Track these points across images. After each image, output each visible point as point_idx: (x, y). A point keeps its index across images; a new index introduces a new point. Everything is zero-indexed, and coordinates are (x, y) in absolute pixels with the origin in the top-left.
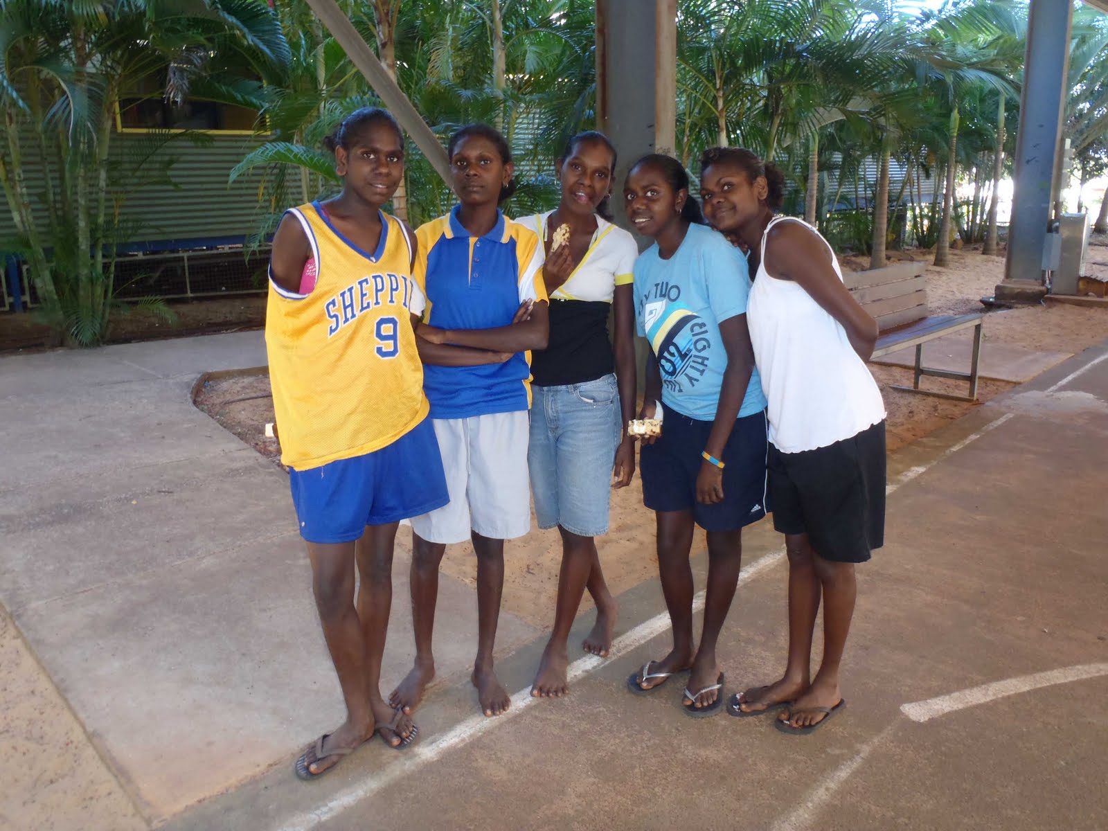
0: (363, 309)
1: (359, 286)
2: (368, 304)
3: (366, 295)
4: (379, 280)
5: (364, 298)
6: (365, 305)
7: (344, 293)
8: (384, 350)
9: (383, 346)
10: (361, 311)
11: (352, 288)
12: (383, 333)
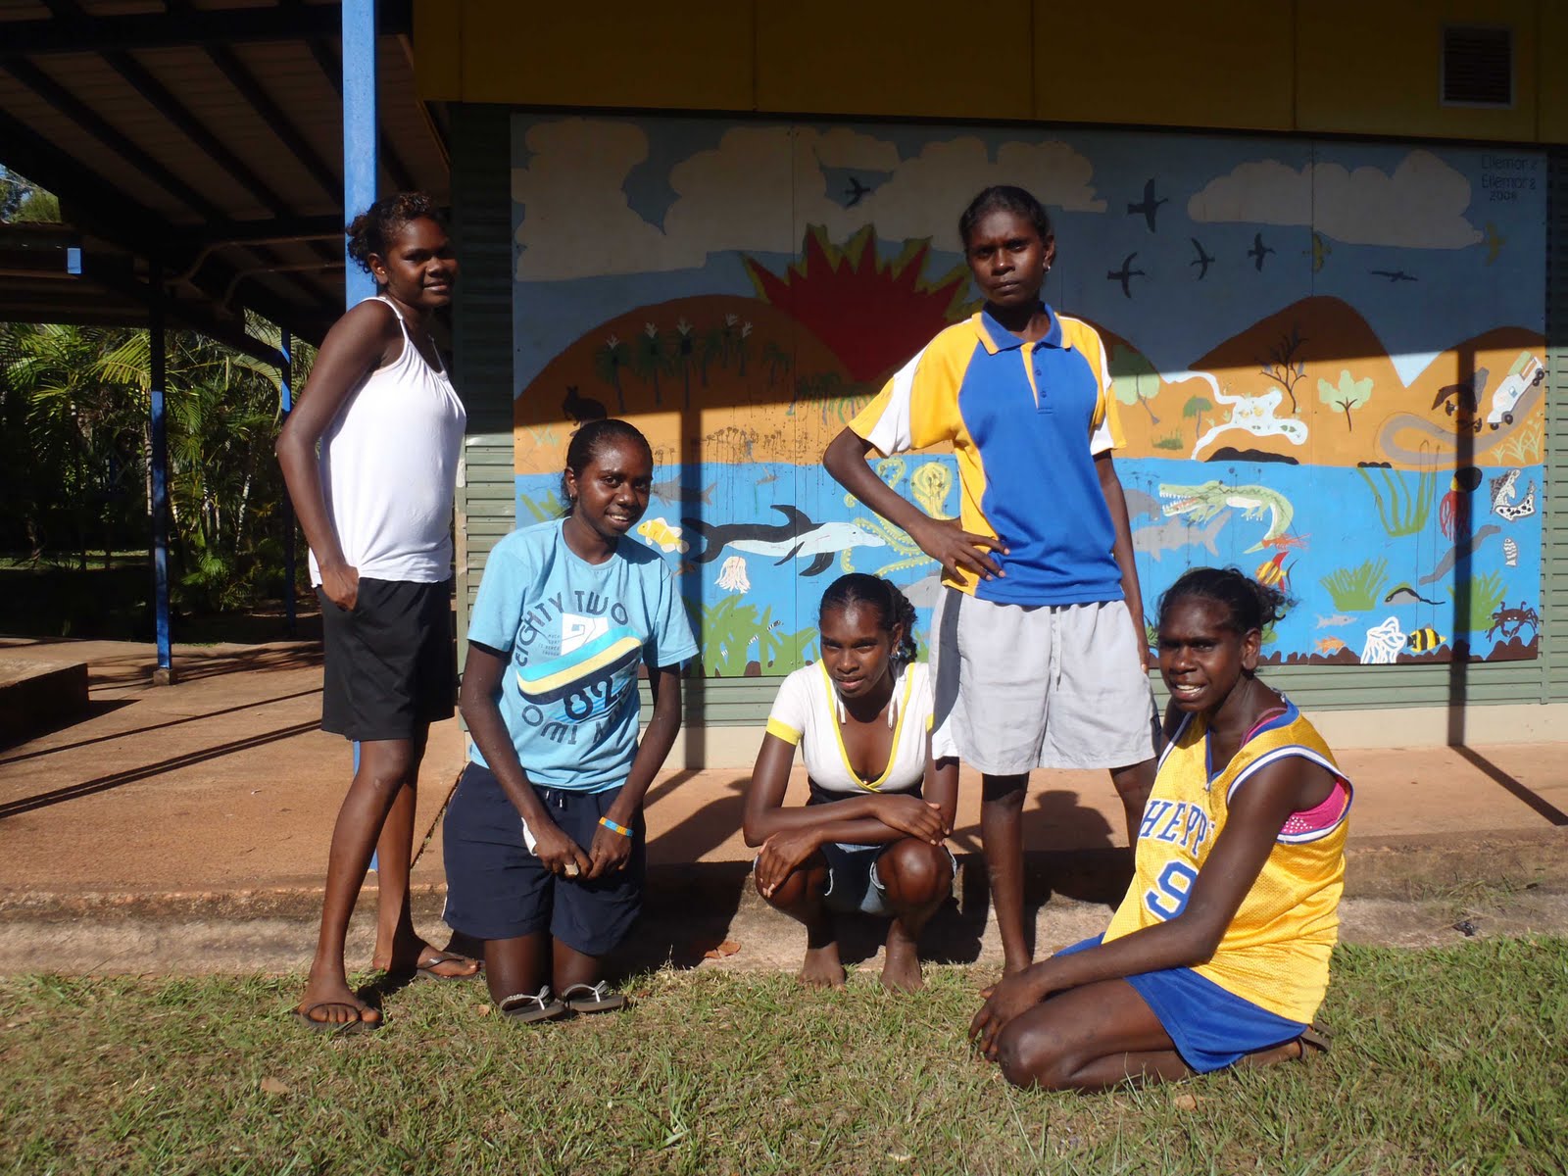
0: (1163, 836)
1: (1177, 808)
2: (1174, 835)
3: (1177, 823)
4: (1195, 814)
5: (1174, 825)
6: (1169, 834)
7: (1158, 803)
8: (1158, 902)
9: (1160, 897)
10: (1160, 837)
11: (1170, 805)
12: (1171, 882)
